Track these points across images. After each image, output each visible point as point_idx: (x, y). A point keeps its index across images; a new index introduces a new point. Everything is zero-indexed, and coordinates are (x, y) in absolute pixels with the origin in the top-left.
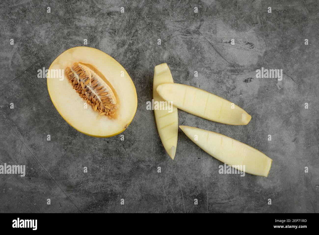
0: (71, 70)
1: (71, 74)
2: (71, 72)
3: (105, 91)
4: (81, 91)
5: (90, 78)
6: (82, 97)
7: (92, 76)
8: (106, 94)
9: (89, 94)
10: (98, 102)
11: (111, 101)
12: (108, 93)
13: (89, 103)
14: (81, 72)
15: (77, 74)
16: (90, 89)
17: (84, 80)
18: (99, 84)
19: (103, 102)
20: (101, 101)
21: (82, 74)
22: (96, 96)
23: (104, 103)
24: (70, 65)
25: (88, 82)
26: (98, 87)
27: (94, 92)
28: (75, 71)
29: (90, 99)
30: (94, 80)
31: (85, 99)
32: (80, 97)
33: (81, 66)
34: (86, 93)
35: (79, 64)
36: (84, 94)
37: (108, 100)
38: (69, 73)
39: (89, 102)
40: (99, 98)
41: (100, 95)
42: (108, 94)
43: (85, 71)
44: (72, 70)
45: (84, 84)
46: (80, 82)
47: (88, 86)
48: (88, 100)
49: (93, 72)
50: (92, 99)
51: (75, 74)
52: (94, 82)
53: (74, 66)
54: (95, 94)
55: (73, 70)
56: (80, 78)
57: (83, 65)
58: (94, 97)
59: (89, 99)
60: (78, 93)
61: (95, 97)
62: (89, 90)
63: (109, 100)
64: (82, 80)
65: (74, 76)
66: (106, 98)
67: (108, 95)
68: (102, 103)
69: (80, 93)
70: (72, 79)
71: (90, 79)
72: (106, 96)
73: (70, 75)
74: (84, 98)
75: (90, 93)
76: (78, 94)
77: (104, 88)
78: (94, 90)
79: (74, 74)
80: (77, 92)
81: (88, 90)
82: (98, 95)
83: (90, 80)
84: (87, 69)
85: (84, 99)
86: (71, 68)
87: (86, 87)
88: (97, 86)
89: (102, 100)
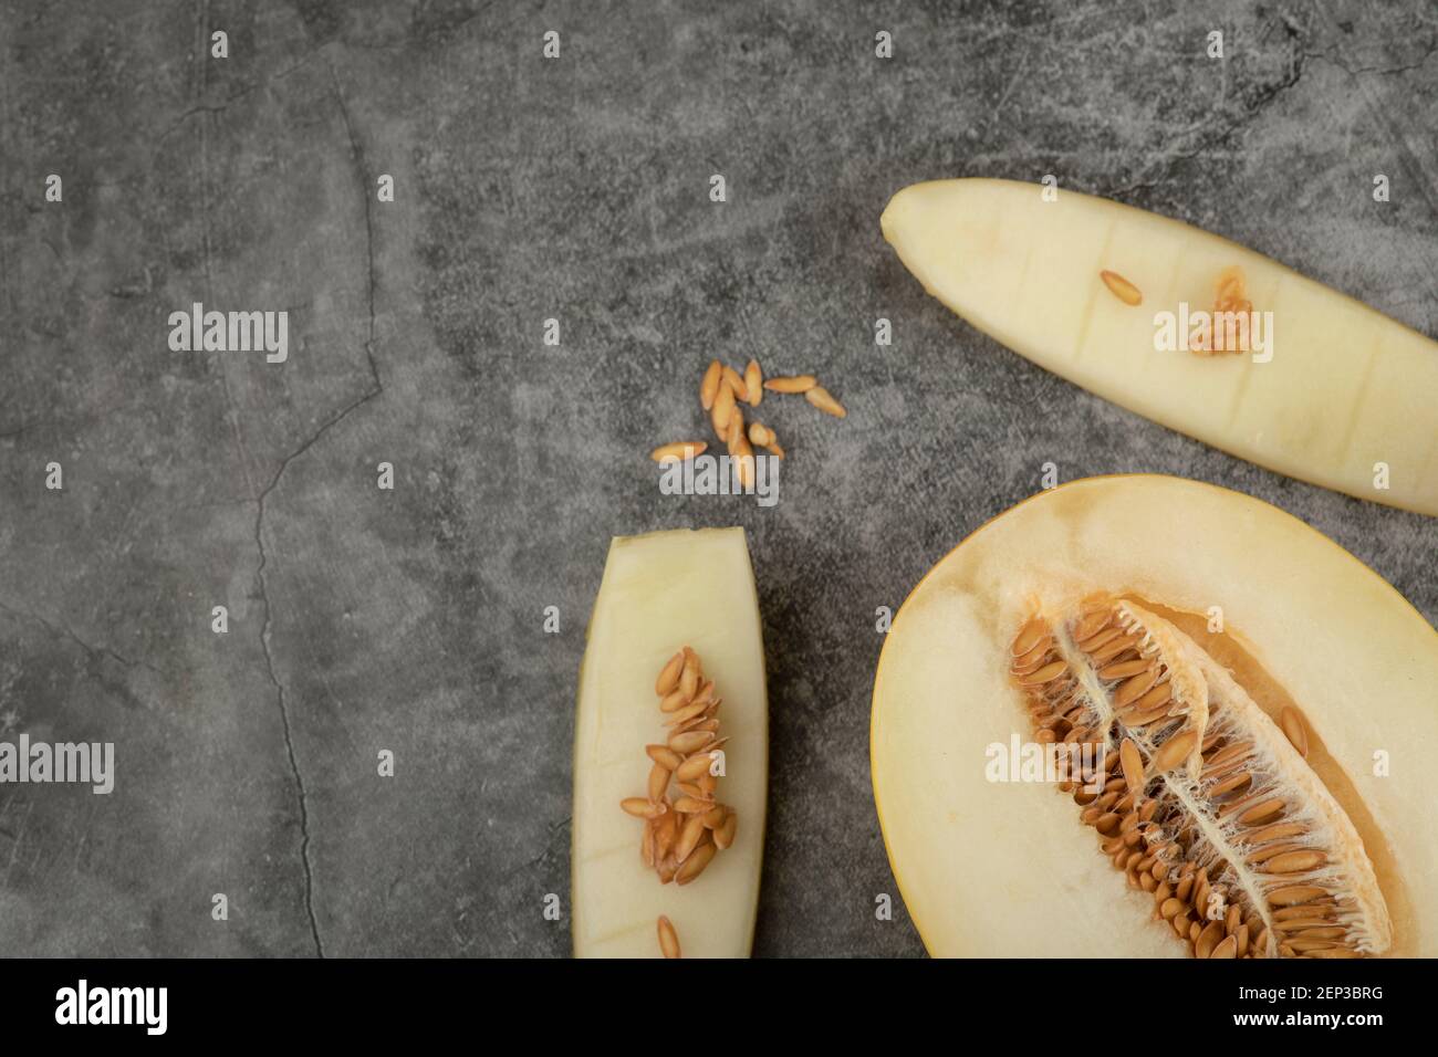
0: (1055, 641)
1: (1054, 672)
2: (1057, 658)
3: (1305, 838)
4: (1122, 813)
5: (1202, 721)
6: (1123, 865)
7: (1213, 709)
8: (1312, 861)
9: (1175, 848)
10: (1243, 921)
11: (1343, 920)
12: (1330, 858)
13: (1171, 920)
14: (1130, 668)
15: (1105, 683)
16: (1190, 804)
17: (1150, 731)
18: (1261, 779)
19: (1280, 920)
20: (1266, 916)
21: (1134, 689)
22: (1234, 873)
23: (1289, 934)
24: (1056, 607)
25: (1174, 751)
26: (1256, 803)
27: (1216, 835)
28: (1091, 653)
29: (1181, 890)
30: (1222, 742)
31: (1145, 879)
32: (1104, 861)
33: (1133, 623)
34: (1154, 835)
35: (1127, 611)
36: (1142, 846)
37: (1320, 911)
38: (1043, 665)
39: (1172, 906)
40: (1252, 885)
41: (1259, 864)
42: (1323, 863)
43: (1164, 668)
44: (1064, 647)
45: (1145, 763)
46: (1117, 747)
47: (1173, 786)
48: (1163, 891)
49: (1223, 678)
50: (1193, 890)
51: (1083, 680)
52: (1225, 760)
53: (1087, 616)
54: (1225, 850)
55: (1073, 643)
56: (1121, 712)
57: (1153, 617)
58: (1213, 877)
59: (1174, 887)
60: (1093, 830)
61: (1226, 875)
62: (1177, 813)
63: (1330, 916)
64: (1132, 731)
65: (1078, 696)
66: (1304, 895)
67: (1323, 874)
68: (1274, 930)
69: (1110, 831)
70: (1059, 715)
71: (1193, 733)
72: (1310, 876)
73: (1047, 685)
74: (1136, 873)
75: (1187, 841)
76: (1092, 838)
77: (1300, 816)
78: (1221, 822)
79: (1076, 682)
80: (1087, 821)
81: (1169, 814)
82: (1248, 864)
83: (1201, 739)
84: (1180, 654)
85: (1134, 883)
86: (1058, 630)
87: (1155, 789)
88: (1243, 787)
89: (1275, 907)
